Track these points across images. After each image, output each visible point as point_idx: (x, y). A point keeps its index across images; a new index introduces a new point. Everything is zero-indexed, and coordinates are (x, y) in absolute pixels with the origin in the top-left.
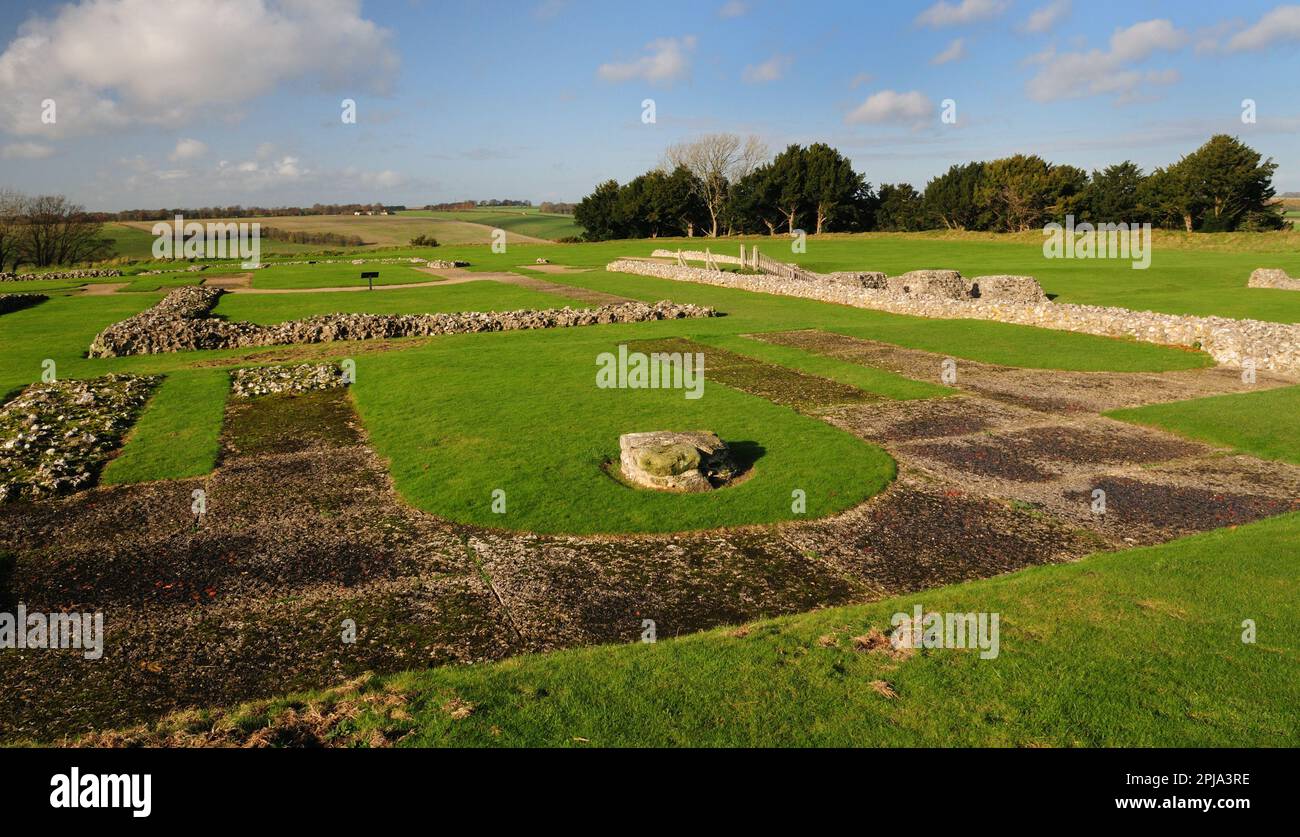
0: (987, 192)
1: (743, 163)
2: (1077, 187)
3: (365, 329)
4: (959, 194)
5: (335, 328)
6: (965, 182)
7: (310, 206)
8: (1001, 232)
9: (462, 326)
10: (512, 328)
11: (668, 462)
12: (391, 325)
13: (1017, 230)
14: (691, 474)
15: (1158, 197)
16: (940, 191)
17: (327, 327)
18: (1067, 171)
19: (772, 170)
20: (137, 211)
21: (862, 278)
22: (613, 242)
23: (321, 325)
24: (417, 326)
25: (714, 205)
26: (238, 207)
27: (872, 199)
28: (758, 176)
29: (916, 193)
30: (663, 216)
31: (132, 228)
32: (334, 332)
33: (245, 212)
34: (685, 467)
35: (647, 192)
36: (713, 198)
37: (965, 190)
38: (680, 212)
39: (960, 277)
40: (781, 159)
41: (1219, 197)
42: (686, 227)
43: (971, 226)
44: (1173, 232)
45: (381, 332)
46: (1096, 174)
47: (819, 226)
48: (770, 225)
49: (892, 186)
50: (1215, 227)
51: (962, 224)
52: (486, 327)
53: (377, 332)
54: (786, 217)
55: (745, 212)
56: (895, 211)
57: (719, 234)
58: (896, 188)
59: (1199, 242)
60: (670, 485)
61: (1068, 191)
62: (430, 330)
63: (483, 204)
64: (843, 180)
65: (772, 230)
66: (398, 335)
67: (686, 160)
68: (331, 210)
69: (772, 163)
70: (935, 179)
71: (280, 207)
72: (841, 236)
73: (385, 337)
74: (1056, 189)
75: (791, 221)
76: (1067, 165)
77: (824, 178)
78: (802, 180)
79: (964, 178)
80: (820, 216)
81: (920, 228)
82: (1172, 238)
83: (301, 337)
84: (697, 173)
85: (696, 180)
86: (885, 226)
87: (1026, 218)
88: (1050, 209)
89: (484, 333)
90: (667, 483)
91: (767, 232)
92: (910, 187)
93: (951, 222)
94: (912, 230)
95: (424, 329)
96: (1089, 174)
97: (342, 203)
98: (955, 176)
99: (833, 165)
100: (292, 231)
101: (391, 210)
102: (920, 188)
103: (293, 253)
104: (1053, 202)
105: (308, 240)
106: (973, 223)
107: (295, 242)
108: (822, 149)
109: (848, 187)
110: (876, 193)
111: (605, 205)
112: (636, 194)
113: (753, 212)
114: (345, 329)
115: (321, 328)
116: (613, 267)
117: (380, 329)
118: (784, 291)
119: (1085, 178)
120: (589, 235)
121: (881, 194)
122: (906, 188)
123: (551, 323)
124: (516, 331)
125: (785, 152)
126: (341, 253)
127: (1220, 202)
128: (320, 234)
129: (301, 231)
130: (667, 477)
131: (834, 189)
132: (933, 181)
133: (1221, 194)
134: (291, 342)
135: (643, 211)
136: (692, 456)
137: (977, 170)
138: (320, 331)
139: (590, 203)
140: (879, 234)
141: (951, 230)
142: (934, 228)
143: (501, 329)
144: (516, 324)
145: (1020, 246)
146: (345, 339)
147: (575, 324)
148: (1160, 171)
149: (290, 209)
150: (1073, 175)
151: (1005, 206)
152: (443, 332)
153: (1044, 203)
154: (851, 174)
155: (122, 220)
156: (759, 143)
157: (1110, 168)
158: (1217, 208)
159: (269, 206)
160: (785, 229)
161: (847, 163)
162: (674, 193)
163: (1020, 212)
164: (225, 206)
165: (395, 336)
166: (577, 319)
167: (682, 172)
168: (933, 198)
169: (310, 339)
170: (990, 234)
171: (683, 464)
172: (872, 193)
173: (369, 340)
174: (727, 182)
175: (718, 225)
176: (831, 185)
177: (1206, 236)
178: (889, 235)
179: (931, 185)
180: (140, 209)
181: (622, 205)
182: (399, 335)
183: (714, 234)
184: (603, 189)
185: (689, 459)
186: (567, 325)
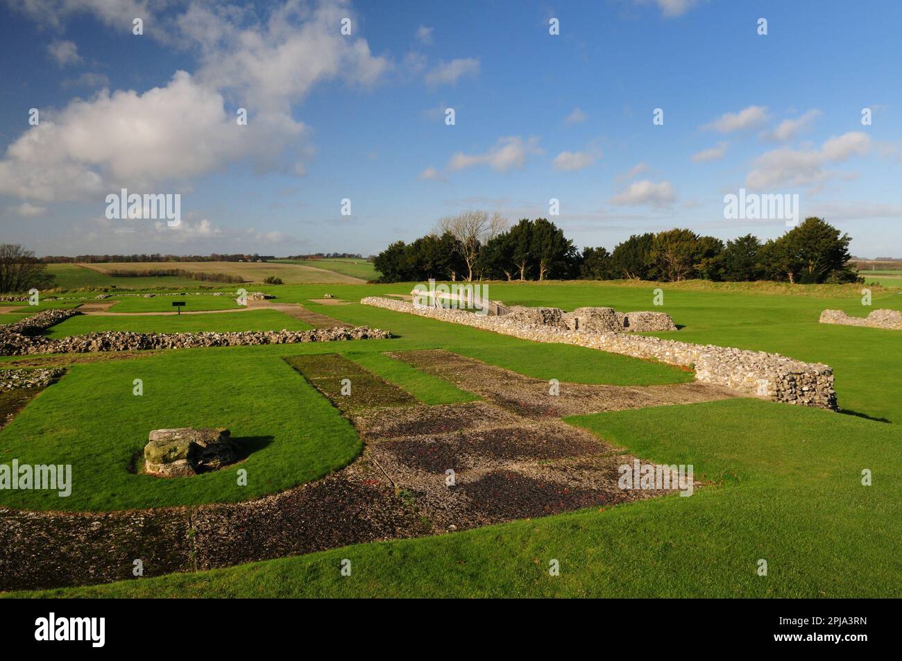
0: (654, 254)
1: (490, 231)
2: (716, 251)
3: (123, 343)
4: (636, 255)
5: (100, 342)
6: (640, 247)
7: (209, 255)
8: (665, 281)
9: (198, 342)
10: (236, 344)
11: (161, 452)
12: (143, 340)
13: (676, 280)
14: (180, 463)
15: (771, 259)
16: (624, 252)
17: (95, 341)
18: (710, 240)
19: (509, 236)
20: (87, 256)
21: (542, 312)
22: (400, 283)
23: (91, 340)
24: (164, 342)
25: (470, 259)
26: (158, 255)
27: (578, 257)
28: (498, 240)
29: (609, 253)
30: (435, 266)
31: (83, 267)
32: (99, 345)
33: (162, 258)
34: (174, 457)
35: (423, 250)
36: (470, 254)
37: (640, 253)
38: (446, 264)
39: (614, 312)
40: (514, 229)
41: (812, 260)
42: (451, 274)
43: (644, 277)
44: (781, 283)
45: (135, 346)
46: (729, 243)
47: (541, 275)
48: (508, 274)
49: (592, 249)
50: (809, 280)
51: (639, 276)
52: (216, 343)
53: (132, 346)
54: (518, 268)
55: (491, 265)
56: (593, 266)
57: (473, 279)
58: (595, 250)
59: (797, 290)
60: (161, 471)
61: (710, 254)
62: (173, 345)
63: (328, 256)
64: (557, 244)
65: (509, 277)
66: (148, 348)
67: (451, 228)
68: (224, 258)
69: (509, 232)
70: (620, 244)
71: (188, 256)
72: (555, 283)
73: (138, 349)
74: (701, 253)
75: (522, 271)
76: (709, 236)
77: (544, 242)
78: (529, 243)
79: (639, 244)
80: (542, 268)
81: (611, 278)
82: (779, 287)
83: (74, 348)
84: (459, 237)
85: (458, 242)
86: (587, 276)
87: (681, 272)
88: (697, 267)
89: (215, 348)
90: (159, 469)
91: (506, 279)
92: (604, 249)
93: (630, 274)
94: (604, 279)
95: (169, 344)
96: (725, 243)
97: (230, 253)
98: (634, 242)
99: (550, 233)
100: (195, 272)
101: (264, 259)
102: (610, 250)
103: (178, 287)
104: (699, 262)
105: (205, 278)
106: (645, 275)
107: (197, 279)
108: (543, 223)
109: (561, 249)
110: (580, 253)
111: (395, 258)
112: (416, 251)
113: (496, 265)
114: (108, 343)
115: (91, 342)
116: (364, 301)
117: (134, 343)
118: (459, 321)
119: (722, 245)
120: (385, 278)
121: (584, 254)
122: (602, 250)
123: (266, 341)
124: (238, 347)
125: (518, 224)
126: (211, 288)
127: (812, 263)
128: (214, 275)
129: (201, 272)
130: (159, 465)
131: (551, 250)
132: (619, 245)
133: (812, 258)
134: (66, 352)
135: (420, 262)
136: (183, 448)
137: (648, 238)
138: (89, 344)
139: (384, 257)
140: (581, 281)
141: (630, 280)
142: (619, 278)
143: (228, 345)
144: (239, 341)
145: (677, 292)
146: (108, 350)
147: (284, 342)
148: (771, 242)
149: (195, 257)
150: (714, 243)
151: (667, 264)
152: (183, 347)
153: (693, 262)
154: (563, 240)
155: (76, 263)
156: (502, 217)
157: (738, 239)
158: (810, 267)
159: (180, 254)
160: (518, 277)
161: (561, 232)
162: (442, 250)
163: (677, 268)
164: (149, 254)
165: (145, 349)
166: (285, 339)
167: (448, 236)
168: (618, 257)
169: (80, 350)
170: (656, 282)
171: (173, 455)
172: (578, 253)
173: (126, 351)
174: (479, 244)
175: (473, 273)
176: (549, 247)
177: (802, 286)
178: (588, 282)
179: (617, 248)
180: (90, 255)
181: (406, 258)
182: (150, 348)
183: (470, 280)
184: (393, 248)
185: (179, 452)
186: (278, 343)
